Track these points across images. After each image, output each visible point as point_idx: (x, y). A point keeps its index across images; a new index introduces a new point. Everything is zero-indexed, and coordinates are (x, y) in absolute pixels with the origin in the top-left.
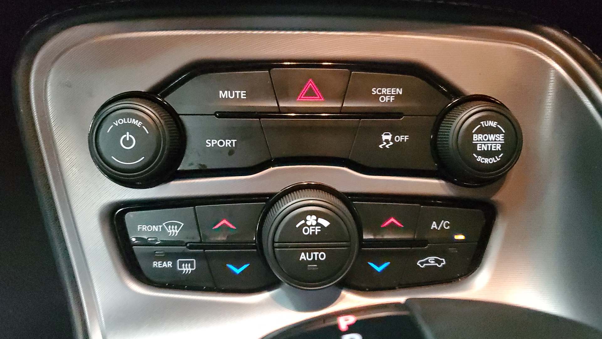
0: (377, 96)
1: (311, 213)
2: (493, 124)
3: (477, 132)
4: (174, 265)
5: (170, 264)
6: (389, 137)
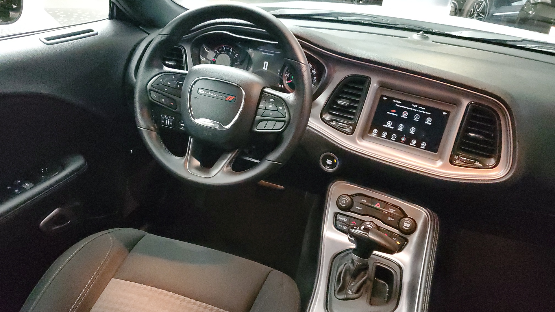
0: (390, 210)
1: (370, 225)
2: (409, 222)
3: (405, 222)
4: (343, 227)
5: (342, 226)
6: (390, 218)
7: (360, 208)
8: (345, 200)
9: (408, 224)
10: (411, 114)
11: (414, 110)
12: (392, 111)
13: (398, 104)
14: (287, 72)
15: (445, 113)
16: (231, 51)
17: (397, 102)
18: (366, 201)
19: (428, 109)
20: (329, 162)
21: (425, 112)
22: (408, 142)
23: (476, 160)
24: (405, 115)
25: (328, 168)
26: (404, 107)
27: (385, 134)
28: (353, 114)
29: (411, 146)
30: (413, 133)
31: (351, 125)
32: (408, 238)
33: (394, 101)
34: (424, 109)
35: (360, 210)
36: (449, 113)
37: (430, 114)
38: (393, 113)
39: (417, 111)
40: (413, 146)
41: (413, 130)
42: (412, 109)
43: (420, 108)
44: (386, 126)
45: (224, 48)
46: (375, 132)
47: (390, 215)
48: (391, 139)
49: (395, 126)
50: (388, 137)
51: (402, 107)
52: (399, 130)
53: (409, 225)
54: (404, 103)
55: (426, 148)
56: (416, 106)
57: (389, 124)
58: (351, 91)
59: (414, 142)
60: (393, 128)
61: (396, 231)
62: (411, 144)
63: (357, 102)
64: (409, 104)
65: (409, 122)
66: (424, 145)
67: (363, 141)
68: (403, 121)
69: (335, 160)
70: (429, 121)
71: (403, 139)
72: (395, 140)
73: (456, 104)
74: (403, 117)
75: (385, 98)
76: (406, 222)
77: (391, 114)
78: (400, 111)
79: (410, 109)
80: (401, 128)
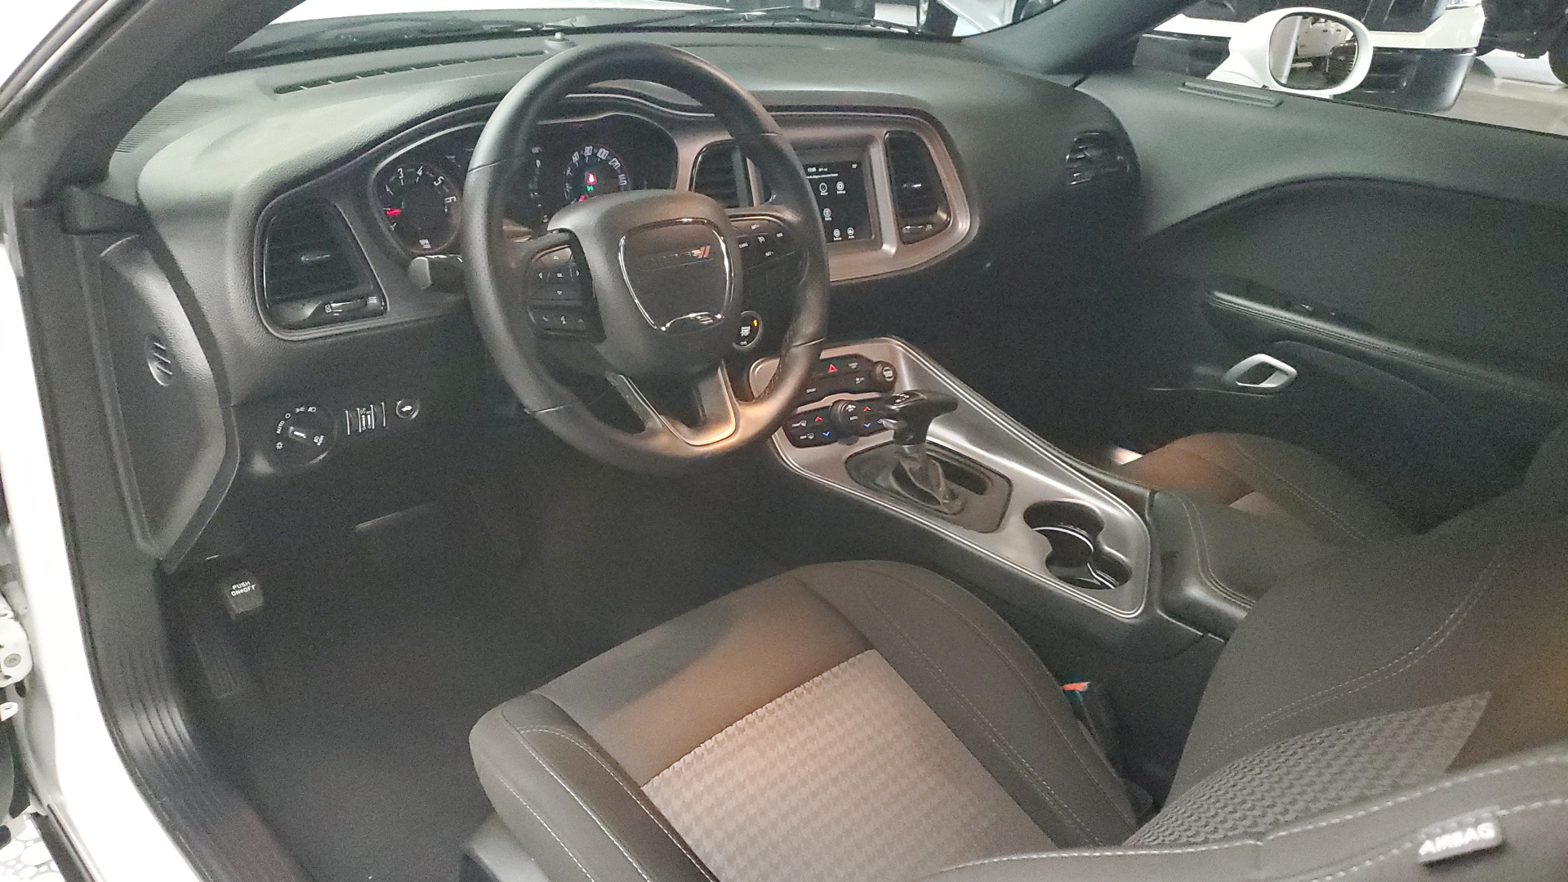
0: (850, 367)
4: (808, 436)
5: (806, 438)
6: (858, 380)
7: (813, 390)
9: (889, 372)
15: (854, 166)
19: (831, 167)
20: (745, 331)
21: (830, 176)
23: (925, 224)
25: (745, 345)
29: (837, 241)
30: (831, 219)
34: (826, 170)
35: (814, 393)
37: (837, 175)
39: (820, 176)
40: (839, 241)
41: (827, 214)
43: (820, 170)
47: (856, 373)
53: (892, 371)
55: (857, 236)
56: (814, 169)
59: (837, 233)
61: (874, 395)
62: (835, 239)
66: (850, 231)
69: (755, 321)
70: (840, 188)
73: (864, 143)
76: (885, 370)
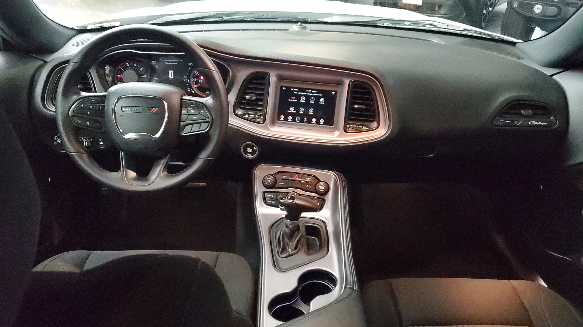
0: (307, 179)
1: (294, 194)
2: (323, 185)
4: (272, 202)
6: (308, 186)
7: (283, 183)
8: (269, 179)
9: (322, 187)
10: (308, 98)
11: (309, 94)
12: (292, 98)
13: (296, 91)
14: (194, 77)
15: (333, 93)
16: (135, 66)
17: (294, 89)
18: (286, 176)
19: (320, 91)
20: (250, 150)
21: (318, 95)
22: (309, 121)
23: (363, 126)
24: (303, 100)
25: (250, 156)
26: (301, 93)
27: (290, 118)
28: (261, 105)
29: (313, 124)
30: (312, 113)
31: (261, 115)
32: (325, 198)
33: (292, 89)
34: (317, 92)
35: (283, 185)
36: (336, 92)
37: (322, 95)
38: (293, 100)
39: (312, 94)
40: (314, 124)
41: (311, 111)
42: (307, 94)
43: (313, 91)
44: (290, 111)
45: (128, 64)
46: (282, 117)
47: (307, 182)
48: (296, 121)
49: (297, 109)
50: (294, 120)
51: (299, 93)
52: (301, 112)
53: (324, 187)
54: (300, 90)
55: (325, 123)
56: (310, 91)
57: (292, 109)
58: (256, 86)
59: (314, 120)
60: (295, 112)
61: (315, 195)
62: (312, 123)
63: (262, 95)
64: (303, 90)
65: (307, 105)
66: (322, 121)
67: (274, 127)
68: (302, 105)
69: (254, 148)
70: (322, 101)
71: (306, 119)
72: (299, 121)
73: (340, 84)
74: (302, 101)
75: (284, 88)
76: (321, 186)
77: (291, 100)
78: (298, 97)
79: (306, 94)
80: (302, 110)
